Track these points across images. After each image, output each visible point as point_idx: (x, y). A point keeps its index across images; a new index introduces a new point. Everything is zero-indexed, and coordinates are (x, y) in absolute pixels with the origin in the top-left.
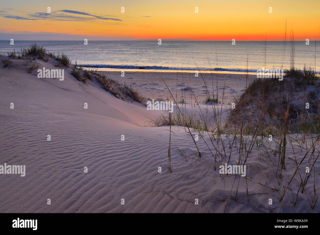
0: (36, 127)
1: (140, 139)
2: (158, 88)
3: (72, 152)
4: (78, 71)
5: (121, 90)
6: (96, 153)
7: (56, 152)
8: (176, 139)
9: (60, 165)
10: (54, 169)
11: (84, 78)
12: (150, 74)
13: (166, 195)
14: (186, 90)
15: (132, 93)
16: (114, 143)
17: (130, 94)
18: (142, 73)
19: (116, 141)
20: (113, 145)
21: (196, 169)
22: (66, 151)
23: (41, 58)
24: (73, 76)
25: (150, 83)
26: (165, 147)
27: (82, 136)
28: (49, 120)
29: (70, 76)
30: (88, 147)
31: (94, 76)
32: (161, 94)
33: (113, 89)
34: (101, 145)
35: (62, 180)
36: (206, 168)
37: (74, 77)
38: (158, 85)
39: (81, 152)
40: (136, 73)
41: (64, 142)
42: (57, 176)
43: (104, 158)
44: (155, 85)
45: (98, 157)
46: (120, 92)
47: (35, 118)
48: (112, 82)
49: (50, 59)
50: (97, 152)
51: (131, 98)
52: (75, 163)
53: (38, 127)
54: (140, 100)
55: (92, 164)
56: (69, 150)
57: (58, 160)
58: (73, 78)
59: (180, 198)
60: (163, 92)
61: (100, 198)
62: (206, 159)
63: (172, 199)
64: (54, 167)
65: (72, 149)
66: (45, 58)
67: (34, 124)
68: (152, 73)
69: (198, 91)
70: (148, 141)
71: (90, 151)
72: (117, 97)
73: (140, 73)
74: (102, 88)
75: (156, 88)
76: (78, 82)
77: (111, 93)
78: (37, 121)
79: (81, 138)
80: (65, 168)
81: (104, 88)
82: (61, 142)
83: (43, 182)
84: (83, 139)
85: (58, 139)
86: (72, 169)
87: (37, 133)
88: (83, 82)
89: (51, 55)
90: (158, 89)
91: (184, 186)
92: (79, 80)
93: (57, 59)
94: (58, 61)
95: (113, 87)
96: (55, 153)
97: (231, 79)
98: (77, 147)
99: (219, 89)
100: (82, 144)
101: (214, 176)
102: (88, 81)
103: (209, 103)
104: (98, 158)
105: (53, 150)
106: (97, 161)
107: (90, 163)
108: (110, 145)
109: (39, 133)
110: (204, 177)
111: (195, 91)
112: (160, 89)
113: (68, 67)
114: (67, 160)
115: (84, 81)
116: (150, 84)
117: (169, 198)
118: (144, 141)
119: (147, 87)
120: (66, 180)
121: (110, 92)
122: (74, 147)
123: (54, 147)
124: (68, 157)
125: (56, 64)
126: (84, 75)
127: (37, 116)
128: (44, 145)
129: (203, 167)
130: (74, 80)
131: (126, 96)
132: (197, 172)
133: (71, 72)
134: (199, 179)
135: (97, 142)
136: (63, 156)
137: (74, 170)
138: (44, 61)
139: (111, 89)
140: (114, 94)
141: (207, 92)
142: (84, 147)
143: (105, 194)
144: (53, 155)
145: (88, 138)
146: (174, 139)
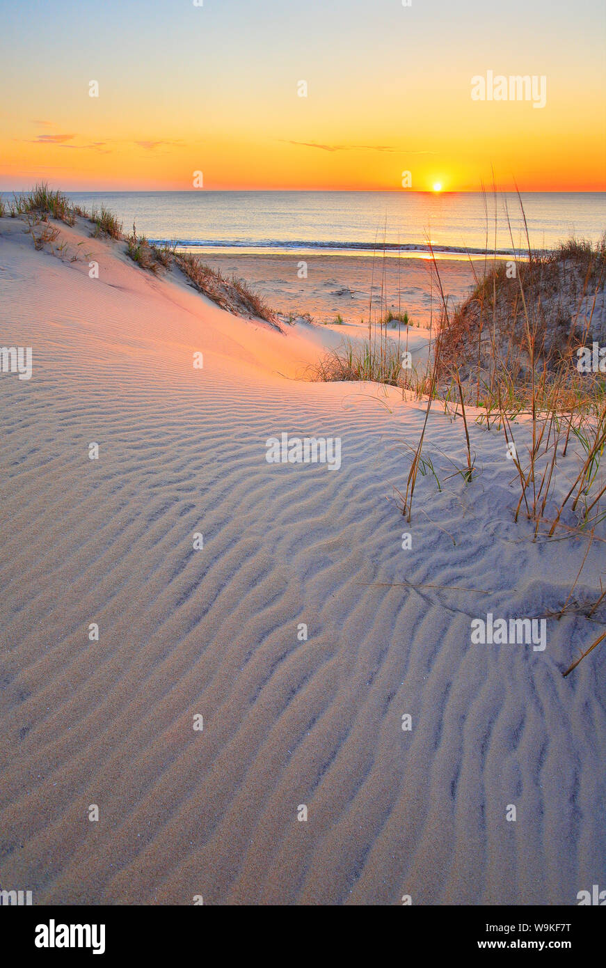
0: (69, 374)
1: (309, 417)
2: (287, 291)
3: (163, 445)
4: (139, 247)
5: (227, 291)
6: (217, 449)
7: (125, 441)
8: (394, 423)
9: (141, 478)
10: (127, 488)
11: (153, 264)
12: (268, 258)
13: (412, 591)
14: (340, 294)
15: (250, 298)
16: (252, 425)
17: (246, 300)
18: (255, 258)
19: (256, 419)
20: (250, 429)
21: (470, 517)
22: (148, 441)
23: (57, 217)
24: (129, 258)
25: (272, 278)
26: (375, 444)
27: (175, 402)
28: (95, 357)
29: (124, 257)
30: (198, 430)
31: (173, 258)
32: (294, 303)
33: (212, 289)
34: (224, 428)
35: (152, 518)
36: (491, 514)
37: (133, 260)
38: (286, 282)
39: (184, 444)
40: (243, 256)
41: (140, 415)
42: (138, 507)
43: (241, 466)
44: (281, 284)
45: (226, 460)
46: (226, 297)
47: (64, 352)
48: (208, 272)
49: (77, 219)
50: (220, 448)
51: (249, 310)
52: (174, 474)
53: (74, 374)
54: (264, 313)
55: (215, 479)
56: (154, 437)
57: (134, 463)
58: (131, 262)
59: (448, 602)
60: (299, 299)
61: (253, 583)
62: (487, 488)
63: (431, 606)
64: (127, 481)
65: (160, 434)
66: (67, 217)
67: (64, 368)
68: (274, 257)
69: (365, 297)
70: (330, 424)
71: (203, 444)
72: (222, 308)
73: (250, 257)
74: (191, 286)
75: (283, 289)
76: (141, 271)
77: (210, 298)
78: (69, 359)
79: (174, 405)
80: (155, 486)
81: (194, 285)
82: (132, 416)
83: (108, 521)
84: (179, 410)
85: (123, 406)
86: (170, 490)
87: (75, 389)
88: (152, 273)
89: (78, 212)
90: (289, 293)
91: (449, 566)
92: (143, 268)
93: (93, 221)
94: (95, 224)
95: (211, 284)
96: (123, 444)
97: (423, 270)
98: (170, 430)
99: (404, 293)
100: (182, 424)
101: (519, 541)
102: (160, 270)
103: (391, 324)
104: (226, 466)
105: (118, 435)
106: (225, 474)
107: (210, 476)
108: (245, 431)
109: (80, 391)
110: (494, 542)
111: (358, 297)
112: (291, 291)
113: (117, 238)
114: (153, 464)
115: (152, 269)
116: (271, 281)
117: (422, 602)
118: (319, 424)
119: (267, 288)
120: (162, 520)
121: (208, 296)
122: (164, 429)
123: (119, 428)
124: (154, 458)
125: (92, 232)
126: (151, 256)
127: (68, 347)
128: (95, 422)
129: (483, 512)
130: (135, 268)
131: (238, 306)
132: (471, 524)
133: (125, 250)
134: (482, 550)
135: (212, 418)
136: (142, 454)
137: (177, 494)
138: (65, 223)
139: (208, 289)
140: (216, 301)
141: (380, 301)
142: (187, 432)
143: (263, 573)
144: (118, 449)
145: (190, 408)
146: (388, 421)
